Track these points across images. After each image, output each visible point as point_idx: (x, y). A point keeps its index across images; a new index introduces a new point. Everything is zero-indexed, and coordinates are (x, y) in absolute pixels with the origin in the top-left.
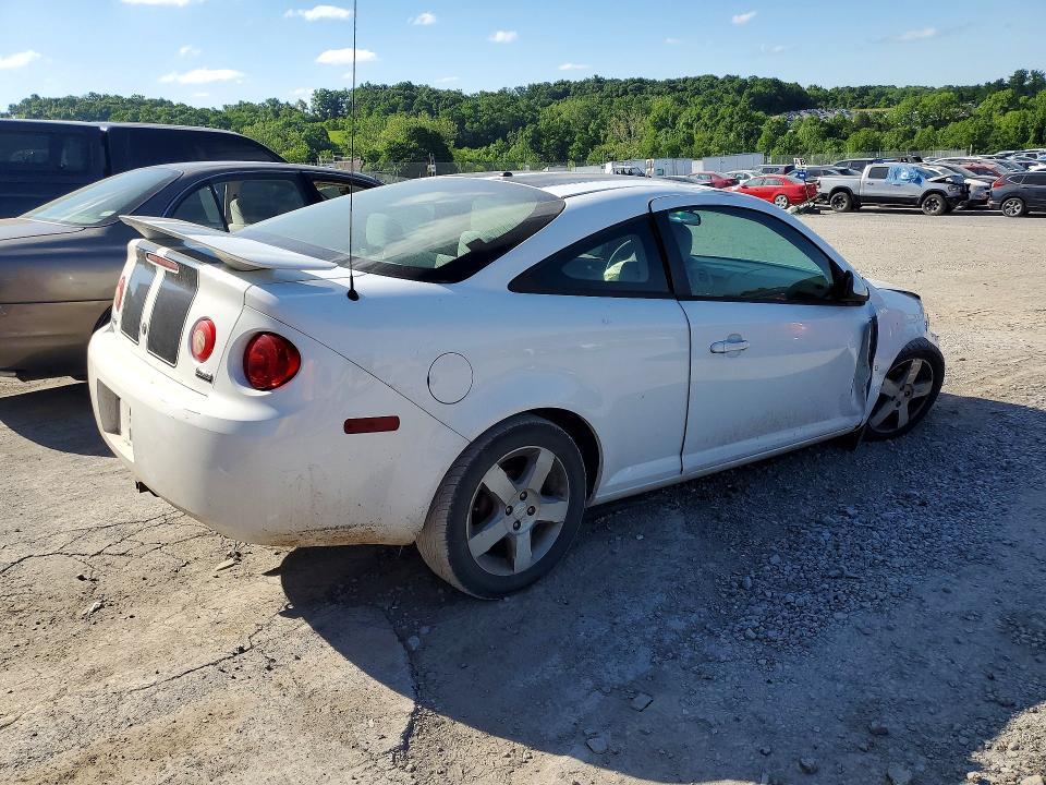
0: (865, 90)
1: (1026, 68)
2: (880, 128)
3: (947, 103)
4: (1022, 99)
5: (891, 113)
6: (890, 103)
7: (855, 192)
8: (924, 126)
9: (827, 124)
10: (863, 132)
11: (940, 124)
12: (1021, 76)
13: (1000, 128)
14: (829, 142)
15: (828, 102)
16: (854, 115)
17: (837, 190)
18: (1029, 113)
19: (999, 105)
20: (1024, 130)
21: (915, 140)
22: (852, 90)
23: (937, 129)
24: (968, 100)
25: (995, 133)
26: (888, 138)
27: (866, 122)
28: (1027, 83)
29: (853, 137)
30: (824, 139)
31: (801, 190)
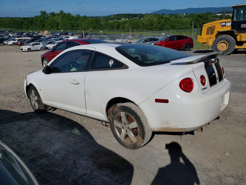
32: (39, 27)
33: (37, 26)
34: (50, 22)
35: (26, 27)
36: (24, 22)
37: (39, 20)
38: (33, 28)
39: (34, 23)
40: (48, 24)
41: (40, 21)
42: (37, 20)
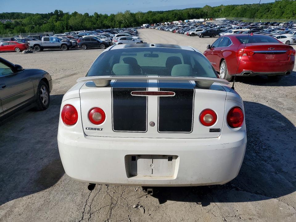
0: (13, 14)
1: (58, 10)
2: (22, 25)
3: (40, 19)
4: (59, 18)
5: (25, 21)
6: (22, 18)
7: (41, 45)
8: (36, 25)
9: (5, 24)
10: (18, 27)
11: (40, 24)
12: (56, 11)
13: (57, 26)
14: (8, 30)
15: (2, 17)
16: (13, 21)
17: (35, 45)
18: (63, 22)
19: (54, 20)
20: (63, 26)
21: (35, 29)
22: (9, 14)
23: (40, 26)
24: (45, 18)
25: (56, 27)
26: (26, 29)
27: (17, 24)
28: (59, 14)
29: (15, 28)
30: (6, 29)
31: (24, 45)
32: (276, 15)
33: (274, 13)
34: (293, 8)
35: (261, 15)
36: (259, 9)
37: (279, 5)
38: (267, 16)
39: (271, 11)
40: (288, 12)
41: (280, 7)
42: (276, 6)
